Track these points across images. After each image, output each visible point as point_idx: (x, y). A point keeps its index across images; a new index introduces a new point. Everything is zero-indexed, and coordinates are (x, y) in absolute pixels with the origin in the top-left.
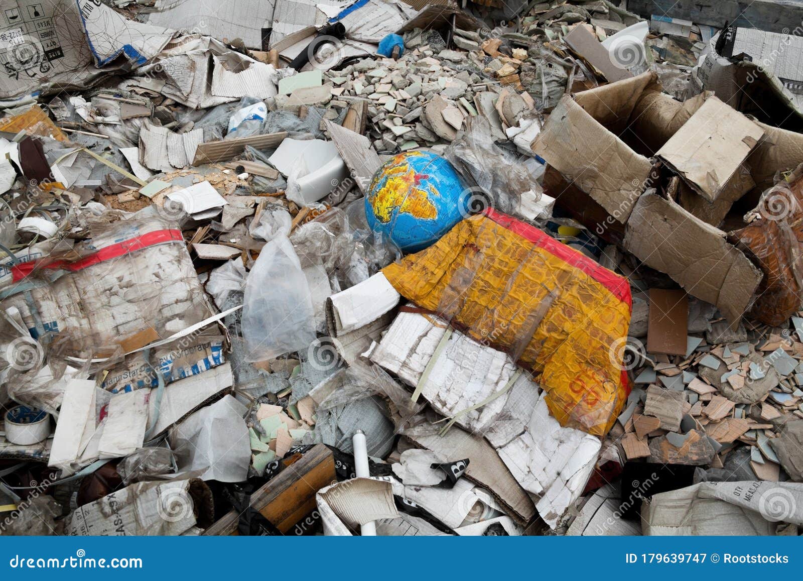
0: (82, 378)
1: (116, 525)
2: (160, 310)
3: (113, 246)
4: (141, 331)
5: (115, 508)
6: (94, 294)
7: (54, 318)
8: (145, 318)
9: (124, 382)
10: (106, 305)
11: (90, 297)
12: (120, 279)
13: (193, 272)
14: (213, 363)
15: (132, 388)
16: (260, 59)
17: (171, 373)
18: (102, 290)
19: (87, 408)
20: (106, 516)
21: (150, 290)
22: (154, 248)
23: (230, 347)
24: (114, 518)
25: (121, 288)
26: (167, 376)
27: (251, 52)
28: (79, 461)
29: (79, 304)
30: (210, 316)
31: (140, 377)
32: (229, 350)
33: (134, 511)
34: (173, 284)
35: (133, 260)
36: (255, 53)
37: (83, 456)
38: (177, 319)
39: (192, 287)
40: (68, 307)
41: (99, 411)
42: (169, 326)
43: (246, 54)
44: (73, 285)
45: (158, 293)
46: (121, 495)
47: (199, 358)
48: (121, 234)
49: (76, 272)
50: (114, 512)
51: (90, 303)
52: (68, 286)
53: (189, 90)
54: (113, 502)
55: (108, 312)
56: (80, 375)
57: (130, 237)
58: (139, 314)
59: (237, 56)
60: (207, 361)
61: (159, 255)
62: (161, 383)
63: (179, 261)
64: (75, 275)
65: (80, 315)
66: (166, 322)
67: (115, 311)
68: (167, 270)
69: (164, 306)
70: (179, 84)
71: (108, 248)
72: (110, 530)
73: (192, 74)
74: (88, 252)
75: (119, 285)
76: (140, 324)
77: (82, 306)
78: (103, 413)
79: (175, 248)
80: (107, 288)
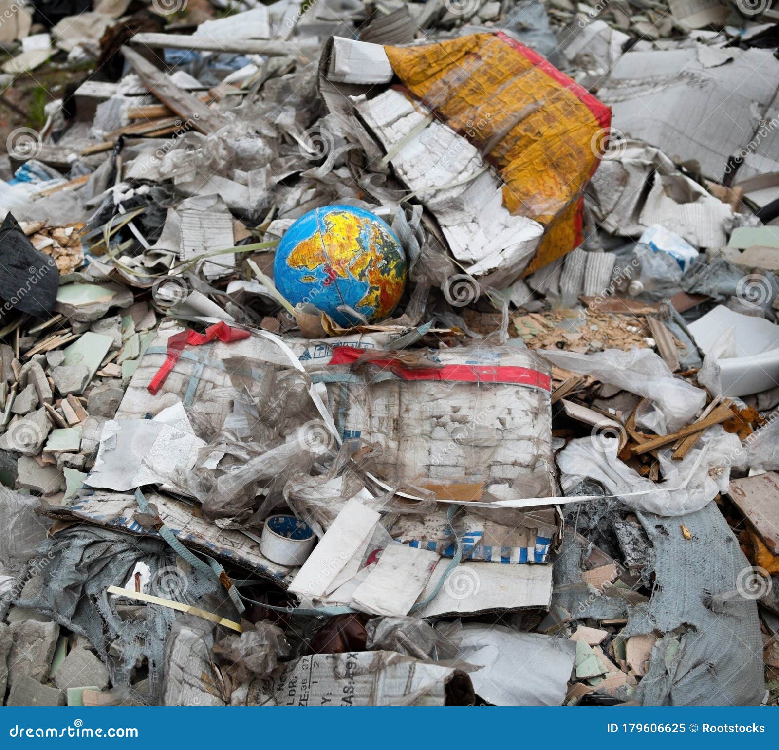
0: (373, 508)
1: (344, 692)
2: (490, 466)
3: (462, 367)
4: (455, 482)
5: (351, 671)
6: (417, 416)
7: (360, 427)
8: (467, 469)
9: (412, 534)
10: (426, 435)
11: (410, 418)
12: (455, 410)
13: (547, 435)
14: (531, 557)
15: (419, 546)
16: (716, 193)
17: (473, 548)
18: (429, 414)
19: (357, 543)
20: (337, 676)
21: (486, 437)
22: (511, 388)
23: (559, 544)
24: (345, 682)
25: (453, 421)
26: (467, 550)
27: (706, 182)
28: (324, 600)
29: (396, 421)
30: (549, 495)
31: (434, 536)
32: (557, 548)
33: (372, 683)
34: (519, 440)
35: (479, 392)
36: (711, 185)
37: (331, 596)
38: (507, 485)
39: (540, 452)
40: (381, 420)
41: (368, 554)
42: (494, 489)
43: (700, 182)
44: (397, 396)
45: (494, 444)
46: (364, 658)
47: (515, 544)
48: (476, 356)
49: (406, 381)
50: (348, 676)
51: (408, 425)
52: (391, 395)
53: (610, 207)
54: (352, 663)
55: (426, 444)
56: (372, 505)
57: (486, 363)
58: (461, 461)
59: (686, 183)
60: (524, 552)
61: (514, 398)
62: (458, 555)
63: (536, 414)
64: (404, 384)
65: (391, 434)
66: (491, 483)
67: (435, 446)
68: (516, 421)
69: (496, 463)
70: (601, 197)
71: (454, 366)
72: (335, 696)
73: (621, 188)
74: (429, 363)
75: (451, 416)
76: (458, 474)
77: (398, 425)
78: (372, 558)
79: (537, 397)
80: (435, 414)
